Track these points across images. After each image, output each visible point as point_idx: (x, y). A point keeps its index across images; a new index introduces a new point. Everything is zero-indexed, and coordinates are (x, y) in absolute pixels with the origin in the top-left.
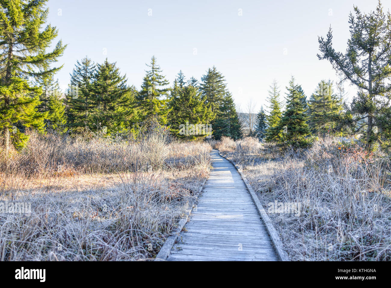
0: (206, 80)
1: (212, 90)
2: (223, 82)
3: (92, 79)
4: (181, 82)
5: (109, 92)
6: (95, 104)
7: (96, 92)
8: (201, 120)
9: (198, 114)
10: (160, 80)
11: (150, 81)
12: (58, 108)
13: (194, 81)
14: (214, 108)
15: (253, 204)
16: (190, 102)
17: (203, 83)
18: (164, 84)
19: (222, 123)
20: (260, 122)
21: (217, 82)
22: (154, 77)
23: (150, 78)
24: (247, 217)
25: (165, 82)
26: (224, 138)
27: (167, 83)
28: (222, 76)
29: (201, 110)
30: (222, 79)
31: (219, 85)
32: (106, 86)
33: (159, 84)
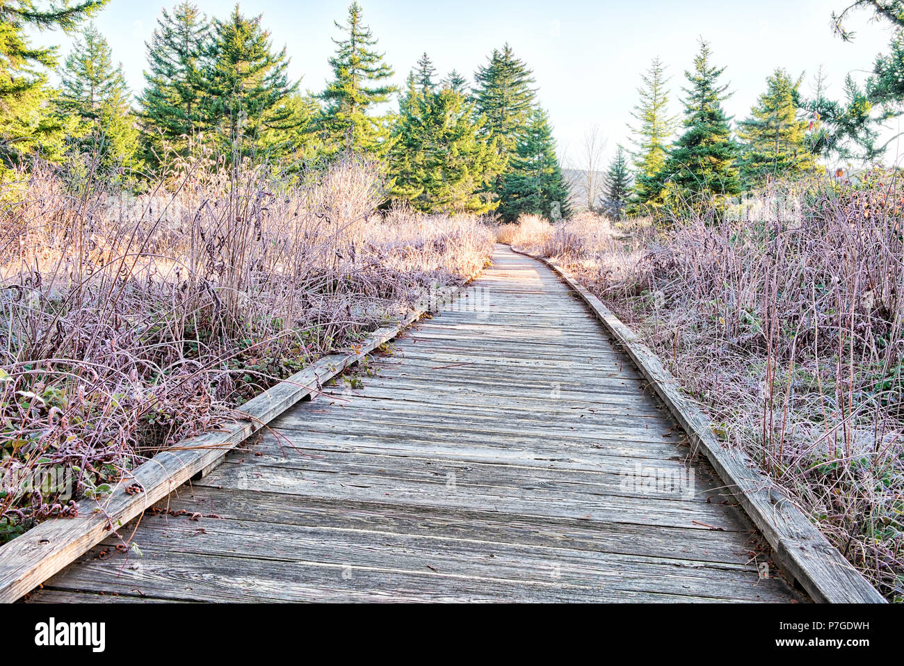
0: (488, 81)
1: (501, 106)
2: (528, 85)
3: (202, 58)
4: (426, 82)
5: (245, 92)
6: (209, 121)
7: (213, 92)
8: (471, 173)
9: (463, 158)
10: (371, 66)
11: (346, 66)
12: (122, 133)
13: (457, 82)
14: (505, 149)
15: (589, 317)
16: (445, 129)
17: (479, 87)
18: (381, 75)
19: (521, 185)
20: (615, 185)
21: (513, 84)
22: (356, 57)
23: (346, 61)
24: (571, 337)
25: (384, 71)
26: (525, 217)
27: (387, 72)
28: (524, 71)
29: (473, 148)
30: (524, 78)
31: (518, 92)
32: (238, 78)
33: (367, 75)
